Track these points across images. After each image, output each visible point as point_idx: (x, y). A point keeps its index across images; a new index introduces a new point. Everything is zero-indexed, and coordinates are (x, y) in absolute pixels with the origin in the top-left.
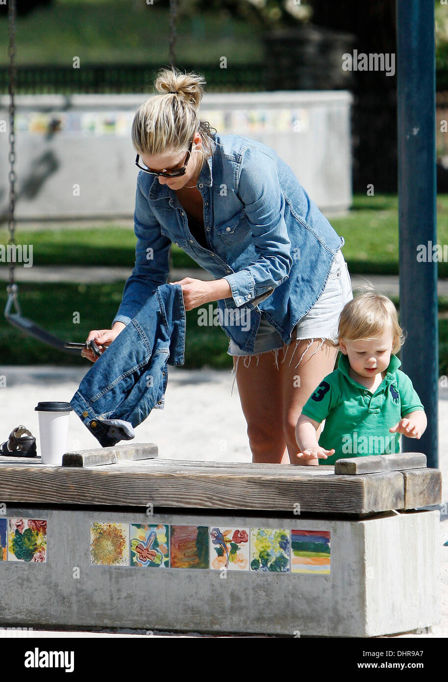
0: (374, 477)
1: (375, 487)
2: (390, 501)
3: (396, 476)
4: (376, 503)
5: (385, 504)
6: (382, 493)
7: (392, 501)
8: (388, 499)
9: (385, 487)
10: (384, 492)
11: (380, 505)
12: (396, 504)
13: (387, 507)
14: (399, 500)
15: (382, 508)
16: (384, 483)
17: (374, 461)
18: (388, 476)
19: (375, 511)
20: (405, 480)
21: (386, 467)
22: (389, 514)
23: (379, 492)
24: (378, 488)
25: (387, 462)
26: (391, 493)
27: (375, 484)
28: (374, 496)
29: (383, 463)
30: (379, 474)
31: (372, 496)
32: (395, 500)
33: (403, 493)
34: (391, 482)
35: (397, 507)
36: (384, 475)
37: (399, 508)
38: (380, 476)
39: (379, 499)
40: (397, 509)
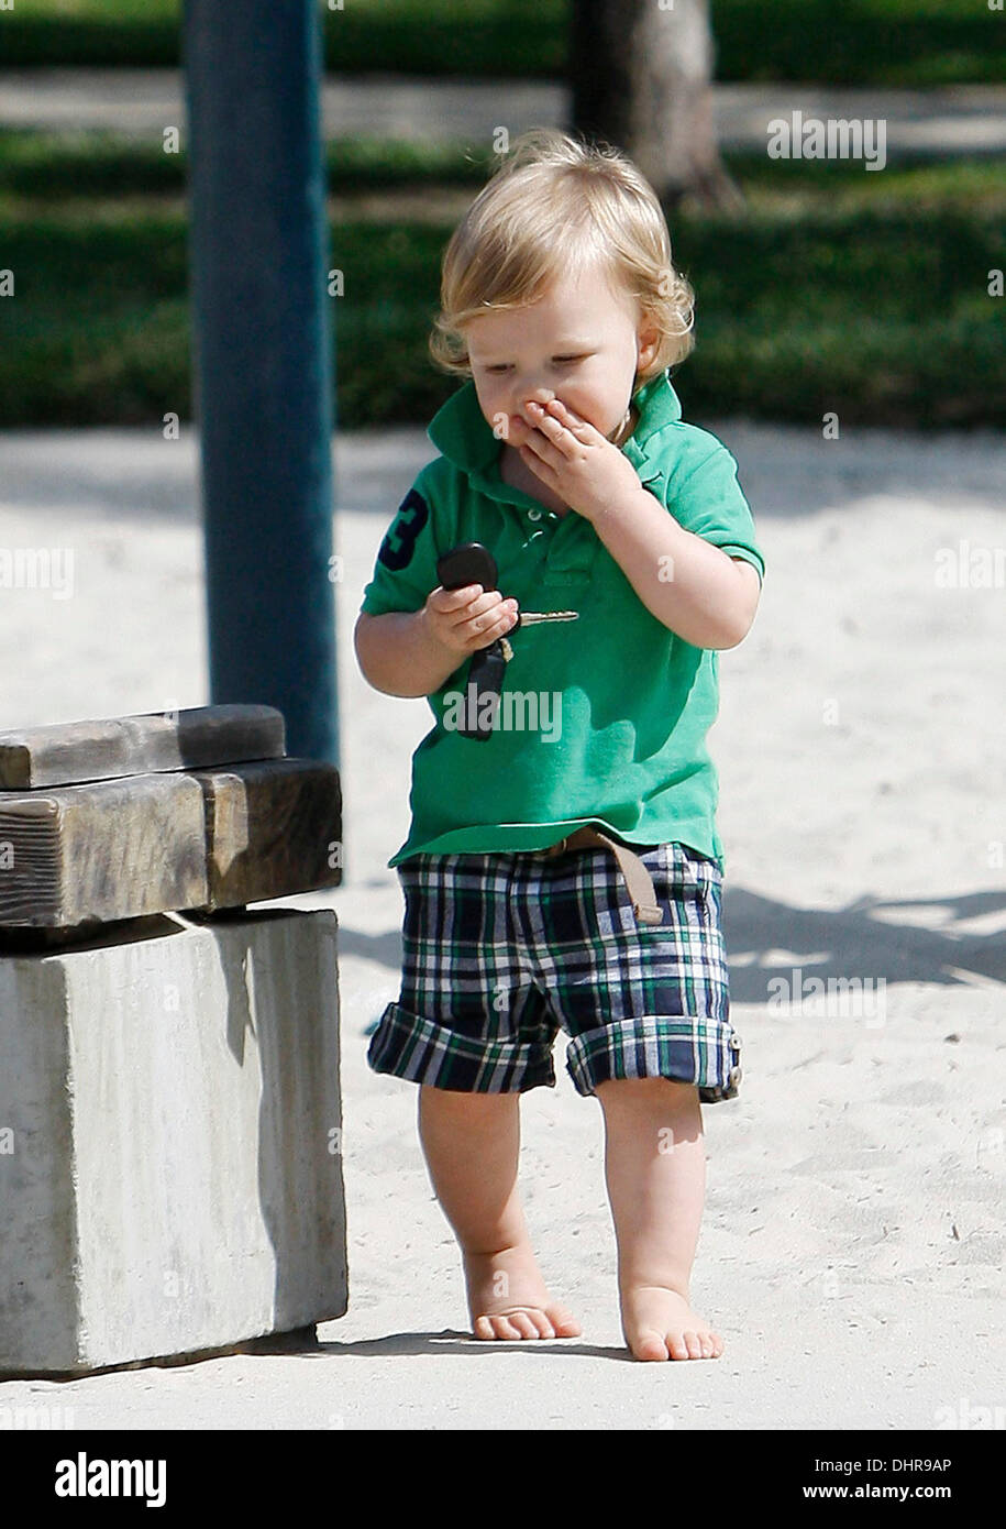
0: (94, 797)
1: (101, 833)
2: (157, 879)
3: (174, 791)
4: (104, 887)
5: (139, 893)
6: (126, 852)
7: (164, 880)
8: (149, 870)
9: (137, 831)
10: (133, 849)
11: (121, 895)
12: (176, 892)
13: (144, 902)
14: (188, 876)
15: (129, 909)
16: (134, 815)
17: (97, 738)
18: (149, 790)
19: (104, 919)
20: (209, 806)
21: (140, 760)
22: (157, 926)
23: (117, 851)
24: (112, 835)
25: (142, 741)
26: (158, 853)
27: (103, 821)
28: (97, 863)
29: (129, 745)
30: (114, 786)
31: (92, 867)
32: (173, 878)
33: (203, 852)
34: (157, 811)
35: (181, 904)
36: (133, 790)
37: (190, 905)
38: (119, 793)
39: (117, 875)
40: (181, 908)
